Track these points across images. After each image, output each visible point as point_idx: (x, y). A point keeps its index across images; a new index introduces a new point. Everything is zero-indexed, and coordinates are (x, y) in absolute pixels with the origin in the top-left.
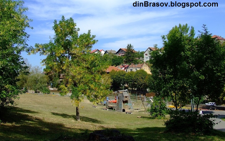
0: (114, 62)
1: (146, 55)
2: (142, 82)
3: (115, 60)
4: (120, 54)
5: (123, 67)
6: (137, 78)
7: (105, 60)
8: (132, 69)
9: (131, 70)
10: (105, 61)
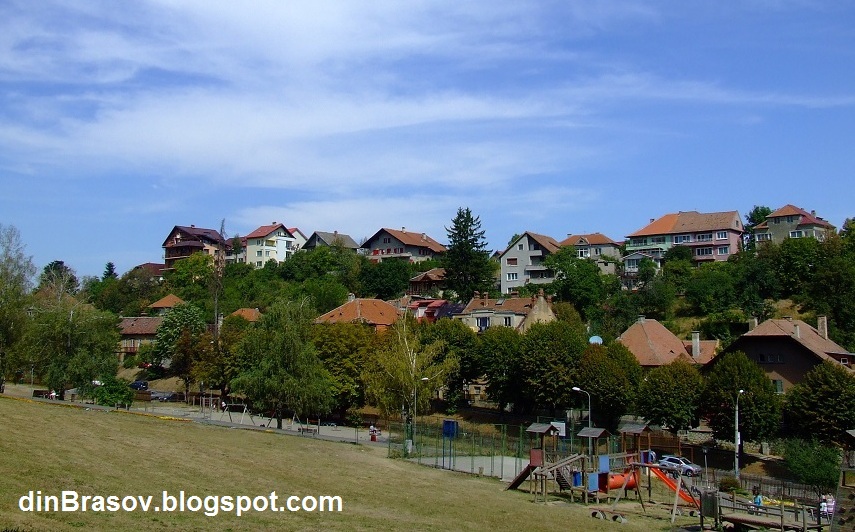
0: (371, 282)
1: (512, 261)
2: (564, 380)
3: (376, 276)
4: (376, 253)
5: (422, 305)
6: (543, 360)
7: (318, 270)
8: (487, 315)
9: (484, 321)
10: (316, 274)
